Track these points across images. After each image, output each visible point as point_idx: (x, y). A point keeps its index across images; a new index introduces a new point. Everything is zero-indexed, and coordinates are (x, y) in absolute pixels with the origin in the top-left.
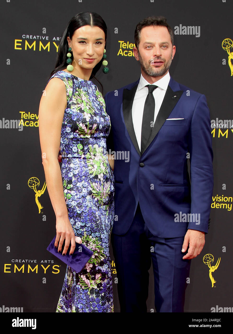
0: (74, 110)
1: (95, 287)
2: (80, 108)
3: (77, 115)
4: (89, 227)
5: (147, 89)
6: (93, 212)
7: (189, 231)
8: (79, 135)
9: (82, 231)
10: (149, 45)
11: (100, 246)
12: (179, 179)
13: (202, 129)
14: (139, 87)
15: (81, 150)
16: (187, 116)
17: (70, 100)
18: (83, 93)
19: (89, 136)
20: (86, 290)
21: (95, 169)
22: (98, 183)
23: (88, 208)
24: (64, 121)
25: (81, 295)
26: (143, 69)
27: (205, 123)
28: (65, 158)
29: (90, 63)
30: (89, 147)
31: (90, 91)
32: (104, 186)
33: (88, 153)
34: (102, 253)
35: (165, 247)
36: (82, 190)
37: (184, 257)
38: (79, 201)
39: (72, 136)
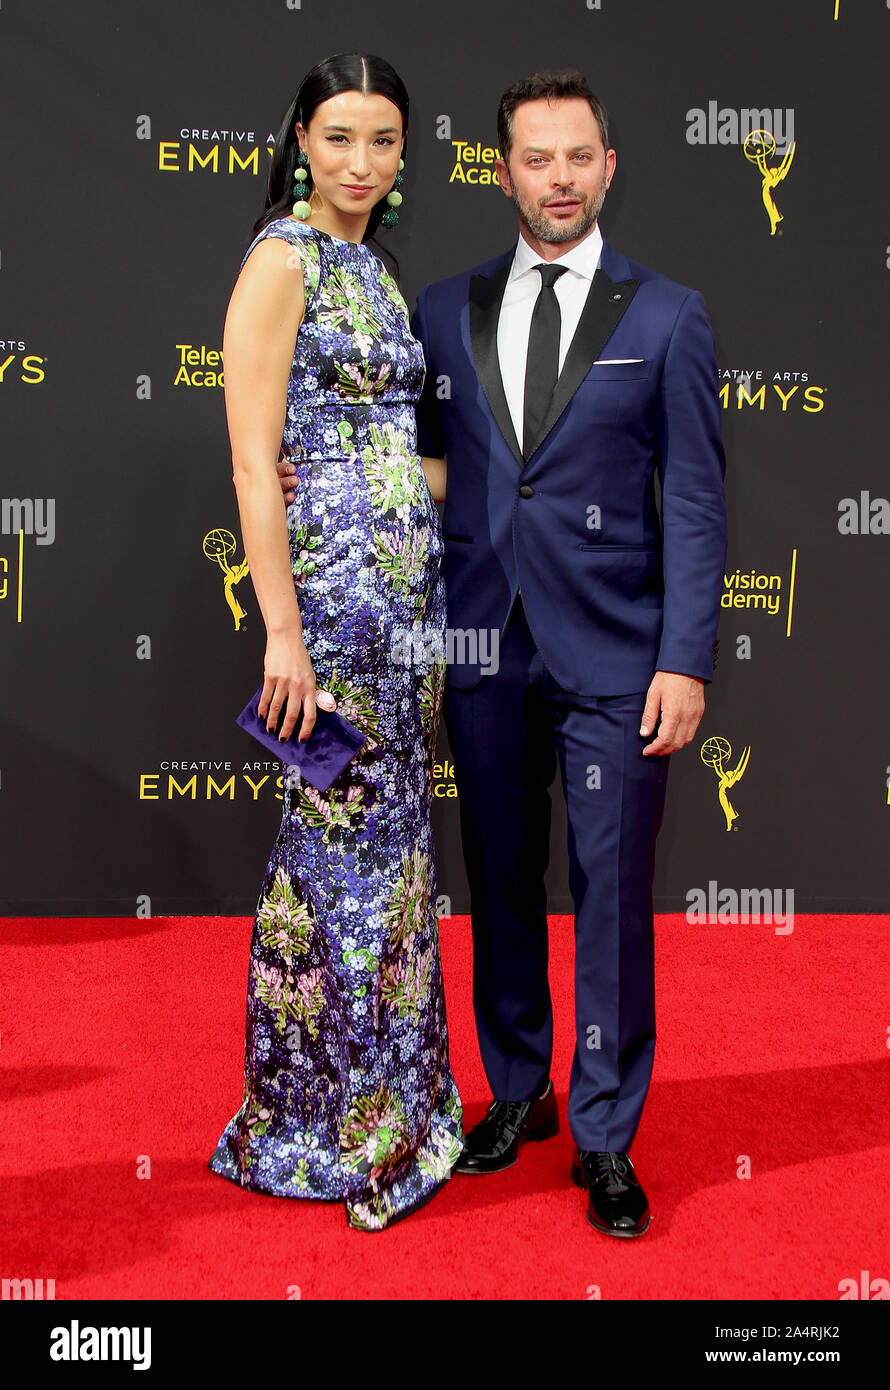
0: (326, 326)
1: (346, 823)
2: (342, 319)
3: (335, 338)
4: (349, 656)
5: (538, 275)
6: (371, 616)
7: (659, 676)
8: (343, 396)
9: (329, 665)
10: (537, 155)
11: (370, 711)
12: (633, 531)
13: (694, 388)
14: (516, 271)
15: (349, 439)
16: (652, 352)
17: (315, 299)
18: (347, 280)
19: (369, 400)
20: (319, 829)
21: (387, 492)
22: (394, 533)
23: (360, 603)
24: (297, 358)
25: (304, 842)
26: (525, 221)
27: (702, 372)
28: (304, 461)
29: (358, 198)
30: (370, 428)
31: (366, 272)
32: (412, 539)
33: (369, 448)
34: (373, 730)
35: (598, 720)
36: (347, 553)
37: (648, 750)
38: (337, 583)
39: (321, 400)
